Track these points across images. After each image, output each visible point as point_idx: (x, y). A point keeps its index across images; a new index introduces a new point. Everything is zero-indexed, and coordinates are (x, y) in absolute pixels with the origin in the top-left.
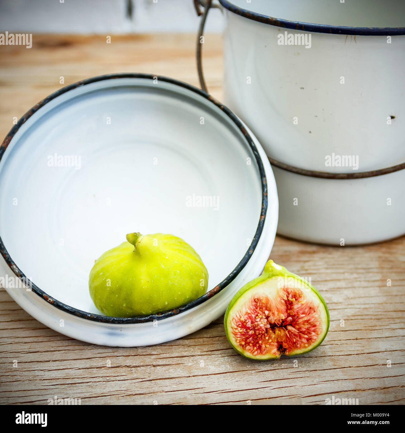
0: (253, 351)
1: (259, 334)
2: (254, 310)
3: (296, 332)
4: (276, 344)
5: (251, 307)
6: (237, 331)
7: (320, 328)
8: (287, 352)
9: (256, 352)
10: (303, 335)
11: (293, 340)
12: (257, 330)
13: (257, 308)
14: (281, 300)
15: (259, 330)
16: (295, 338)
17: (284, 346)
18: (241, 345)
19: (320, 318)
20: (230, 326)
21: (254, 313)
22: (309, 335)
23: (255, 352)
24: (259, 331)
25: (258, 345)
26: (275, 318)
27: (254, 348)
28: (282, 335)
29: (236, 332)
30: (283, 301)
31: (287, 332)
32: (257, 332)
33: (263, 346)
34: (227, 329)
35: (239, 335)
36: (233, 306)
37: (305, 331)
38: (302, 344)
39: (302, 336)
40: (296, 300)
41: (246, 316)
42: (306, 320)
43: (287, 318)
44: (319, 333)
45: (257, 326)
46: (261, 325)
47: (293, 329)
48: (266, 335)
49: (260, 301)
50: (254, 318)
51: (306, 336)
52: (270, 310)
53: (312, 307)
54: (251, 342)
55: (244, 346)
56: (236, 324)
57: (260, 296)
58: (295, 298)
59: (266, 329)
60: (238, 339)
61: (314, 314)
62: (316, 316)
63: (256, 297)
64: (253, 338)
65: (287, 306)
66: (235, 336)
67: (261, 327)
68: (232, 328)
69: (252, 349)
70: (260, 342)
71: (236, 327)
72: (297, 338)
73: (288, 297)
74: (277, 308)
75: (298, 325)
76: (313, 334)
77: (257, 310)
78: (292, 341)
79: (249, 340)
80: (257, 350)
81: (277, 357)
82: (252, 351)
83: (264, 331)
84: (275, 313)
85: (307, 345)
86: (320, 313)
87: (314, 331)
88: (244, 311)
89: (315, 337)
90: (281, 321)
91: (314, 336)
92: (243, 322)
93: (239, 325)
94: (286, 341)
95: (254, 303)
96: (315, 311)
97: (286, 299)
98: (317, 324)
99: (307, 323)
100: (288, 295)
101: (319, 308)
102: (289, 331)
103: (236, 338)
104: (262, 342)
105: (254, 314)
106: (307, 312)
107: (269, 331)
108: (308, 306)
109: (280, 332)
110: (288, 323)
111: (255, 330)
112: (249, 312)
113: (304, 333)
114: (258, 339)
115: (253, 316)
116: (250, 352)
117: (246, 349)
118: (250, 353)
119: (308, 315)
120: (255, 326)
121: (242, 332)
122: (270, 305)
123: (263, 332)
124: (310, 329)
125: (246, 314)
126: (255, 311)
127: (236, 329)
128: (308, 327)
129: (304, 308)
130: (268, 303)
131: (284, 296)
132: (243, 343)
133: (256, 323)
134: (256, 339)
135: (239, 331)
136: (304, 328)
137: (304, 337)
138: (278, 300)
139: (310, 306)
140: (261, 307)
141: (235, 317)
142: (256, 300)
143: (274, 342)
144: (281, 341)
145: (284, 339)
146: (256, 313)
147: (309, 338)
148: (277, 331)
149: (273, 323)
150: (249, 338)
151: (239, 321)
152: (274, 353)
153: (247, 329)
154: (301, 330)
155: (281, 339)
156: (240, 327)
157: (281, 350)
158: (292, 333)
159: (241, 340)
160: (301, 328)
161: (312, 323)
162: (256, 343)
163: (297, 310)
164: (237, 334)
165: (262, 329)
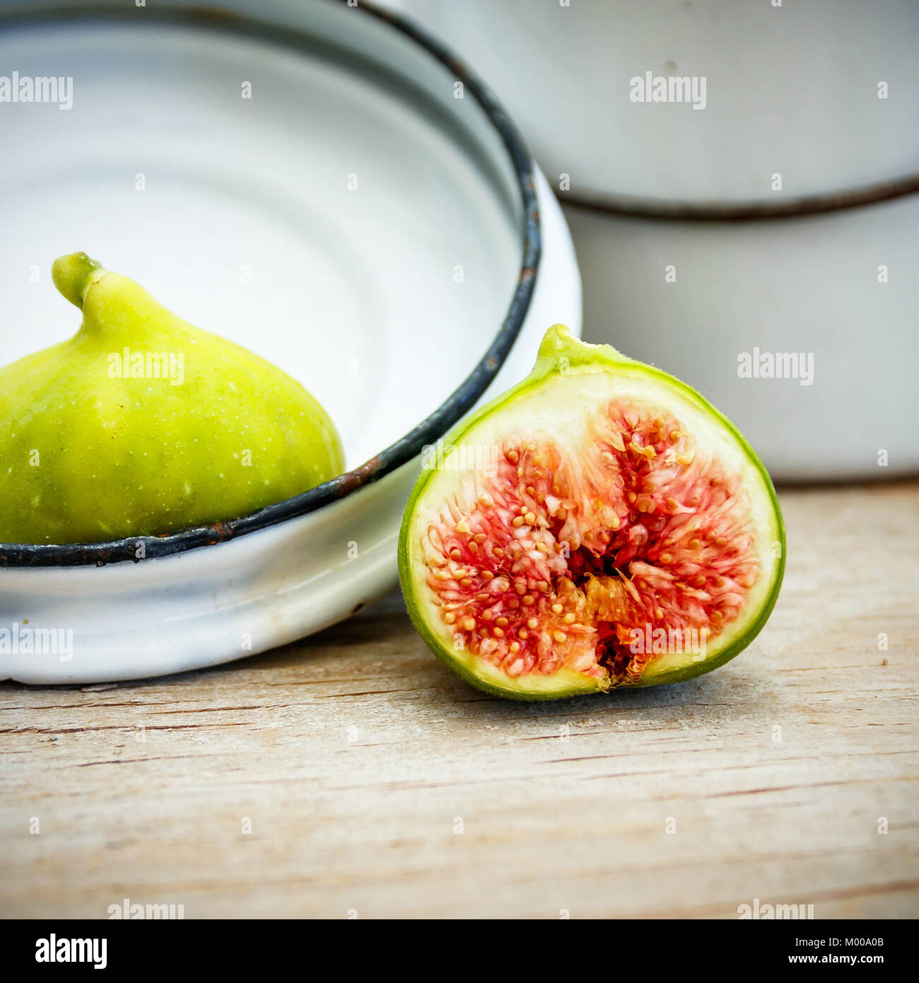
0: (509, 657)
1: (529, 592)
2: (506, 492)
3: (662, 579)
4: (591, 630)
5: (496, 482)
6: (444, 574)
7: (752, 559)
8: (632, 665)
9: (519, 662)
10: (691, 592)
11: (654, 612)
12: (518, 574)
13: (515, 486)
14: (604, 454)
15: (525, 573)
16: (661, 606)
17: (620, 637)
18: (463, 632)
19: (750, 521)
20: (419, 558)
21: (504, 503)
22: (713, 590)
23: (514, 660)
24: (527, 578)
25: (524, 634)
26: (585, 528)
27: (509, 644)
28: (612, 595)
29: (442, 580)
30: (611, 457)
31: (630, 585)
32: (521, 583)
33: (545, 638)
35: (454, 590)
36: (428, 483)
37: (696, 575)
39: (689, 594)
40: (659, 452)
41: (478, 517)
42: (697, 531)
43: (627, 528)
44: (750, 580)
45: (520, 559)
46: (535, 555)
47: (654, 570)
48: (553, 596)
49: (528, 457)
50: (505, 522)
51: (702, 595)
52: (561, 495)
53: (719, 478)
54: (499, 620)
55: (475, 637)
56: (440, 547)
57: (524, 438)
58: (653, 444)
59: (554, 575)
60: (451, 606)
61: (728, 504)
62: (737, 512)
63: (511, 445)
64: (507, 609)
65: (625, 475)
66: (439, 595)
67: (533, 563)
68: (427, 565)
69: (504, 651)
70: (533, 623)
71: (441, 560)
72: (669, 606)
73: (626, 441)
74: (592, 486)
75: (670, 553)
76: (729, 583)
77: (517, 493)
78: (651, 614)
79: (493, 614)
81: (597, 686)
82: (502, 659)
83: (544, 579)
84: (582, 505)
86: (750, 501)
87: (732, 574)
88: (470, 500)
89: (734, 599)
90: (606, 538)
91: (732, 591)
92: (468, 539)
93: (453, 548)
94: (627, 619)
95: (506, 468)
96: (731, 492)
97: (623, 449)
98: (741, 543)
99: (704, 544)
100: (627, 434)
101: (746, 485)
102: (637, 581)
103: (443, 605)
104: (541, 623)
105: (507, 508)
106: (702, 498)
107: (565, 585)
108: (705, 476)
109: (602, 588)
110: (632, 553)
111: (512, 576)
112: (488, 498)
113: (692, 581)
114: (525, 610)
115: (504, 515)
116: (496, 660)
117: (482, 651)
118: (497, 666)
119: (706, 509)
120: (510, 557)
121: (465, 577)
122: (565, 471)
123: (543, 585)
124: (714, 564)
125: (477, 509)
126: (508, 498)
127: (442, 567)
128: (706, 556)
129: (690, 484)
130: (558, 467)
131: (612, 439)
132: (470, 624)
133: (515, 546)
134: (519, 610)
135: (452, 574)
136: (694, 563)
137: (694, 599)
138: (592, 454)
139: (711, 476)
140: (529, 480)
141: (437, 522)
142: (513, 454)
143: (583, 624)
144: (610, 619)
145: (621, 611)
146: (512, 502)
147: (713, 600)
148: (594, 584)
149: (576, 549)
150: (490, 606)
151: (451, 533)
152: (585, 670)
153: (482, 566)
154: (682, 572)
155: (611, 612)
156: (455, 559)
157: (613, 664)
158: (649, 585)
159: (461, 613)
160: (682, 562)
161: (720, 540)
162: (519, 628)
163: (664, 491)
164: (447, 588)
165: (539, 573)
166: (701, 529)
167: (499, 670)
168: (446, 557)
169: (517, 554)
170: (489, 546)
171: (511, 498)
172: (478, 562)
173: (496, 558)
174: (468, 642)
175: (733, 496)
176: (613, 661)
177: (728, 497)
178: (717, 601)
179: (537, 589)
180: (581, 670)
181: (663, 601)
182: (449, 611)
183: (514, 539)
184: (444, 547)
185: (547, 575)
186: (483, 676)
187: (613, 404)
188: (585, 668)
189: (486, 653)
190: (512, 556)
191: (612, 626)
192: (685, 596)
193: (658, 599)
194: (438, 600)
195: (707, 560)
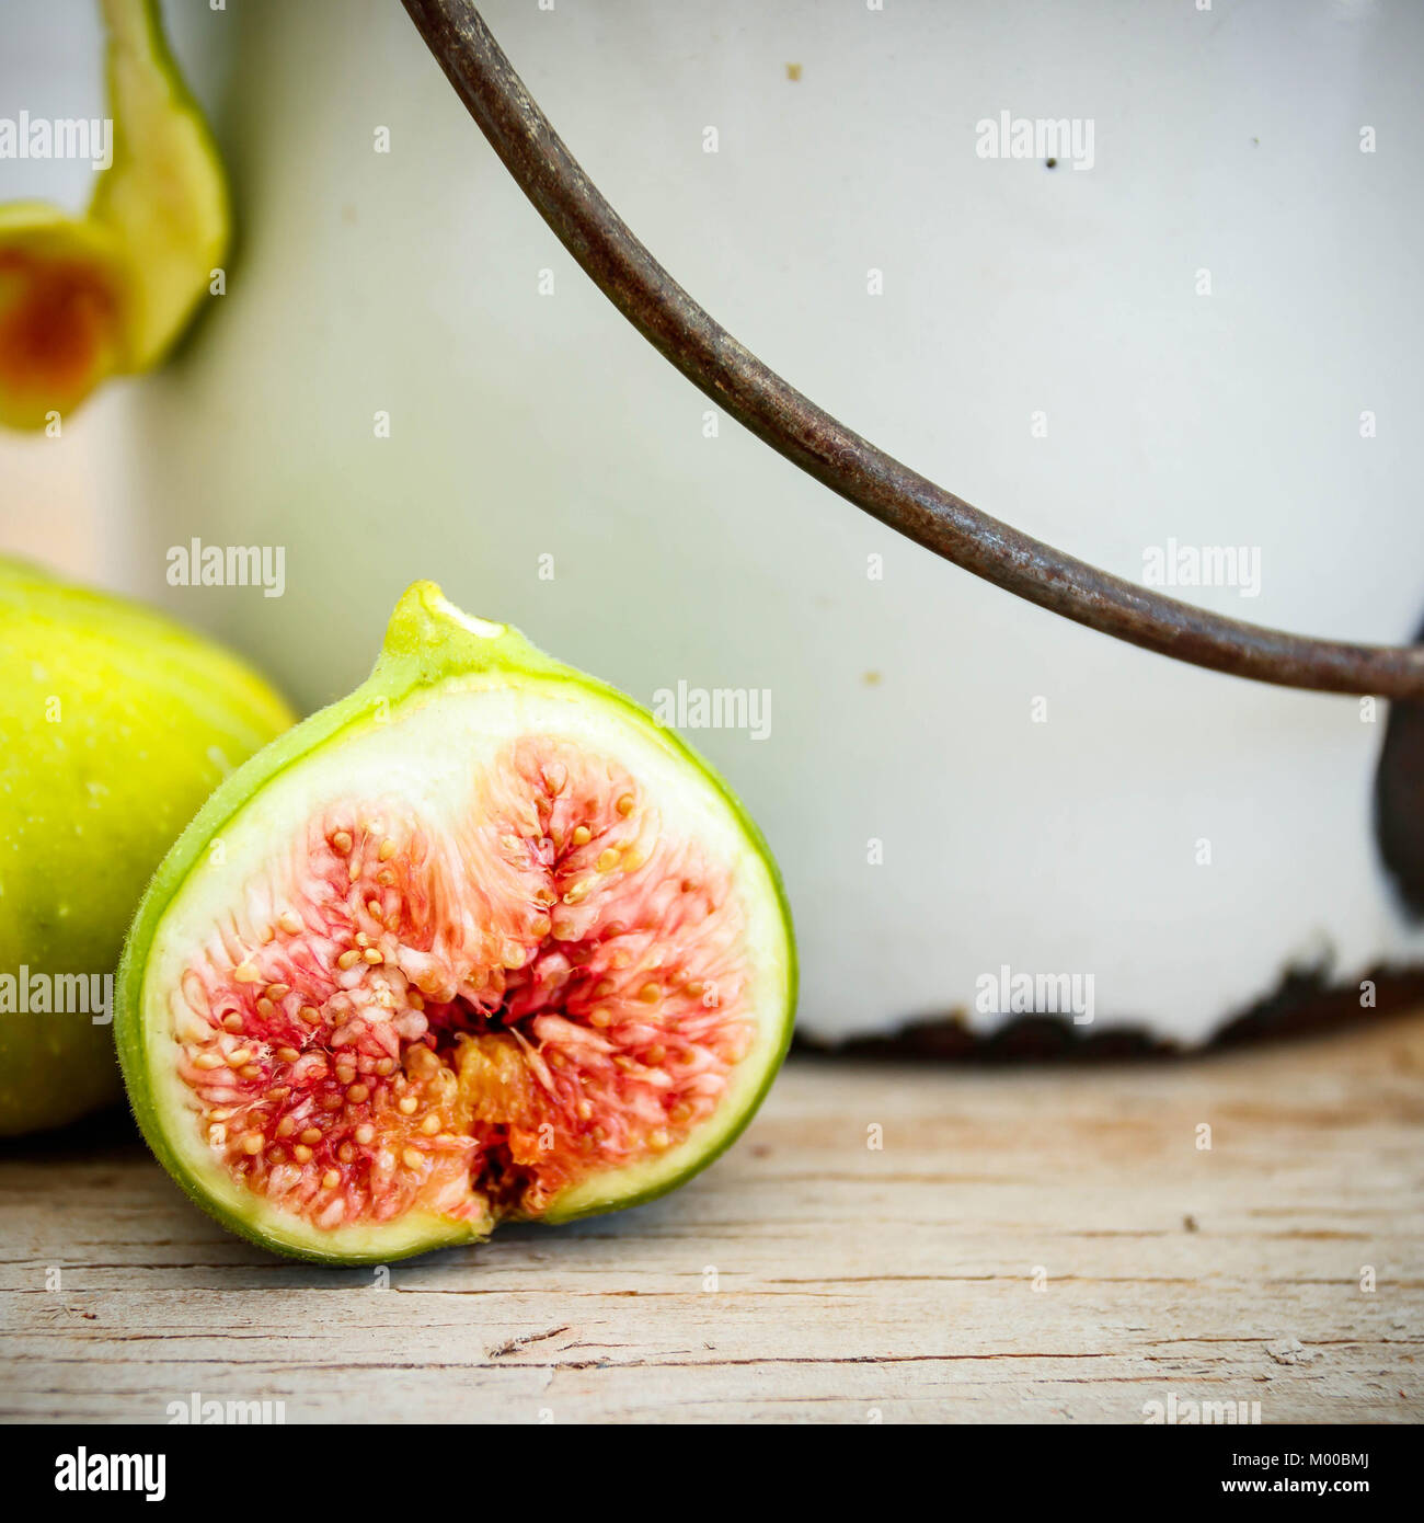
0: (322, 1195)
1: (359, 1078)
2: (326, 907)
3: (593, 1050)
4: (466, 1142)
5: (309, 889)
6: (211, 1059)
7: (747, 1015)
8: (533, 1195)
9: (338, 1205)
10: (639, 1072)
11: (577, 1110)
12: (343, 1049)
13: (344, 896)
14: (504, 838)
15: (355, 1047)
16: (588, 1096)
17: (515, 1150)
18: (240, 1158)
19: (744, 951)
20: (164, 1028)
21: (323, 928)
22: (678, 1069)
23: (329, 1201)
24: (358, 1054)
25: (347, 1154)
26: (464, 966)
27: (321, 1174)
28: (504, 1078)
29: (207, 1069)
31: (535, 1059)
32: (347, 1062)
33: (386, 1161)
34: (142, 1051)
35: (227, 1086)
36: (183, 889)
37: (651, 1044)
38: (636, 1137)
39: (636, 1077)
41: (275, 953)
42: (657, 971)
43: (536, 962)
44: (739, 1050)
45: (347, 1024)
46: (375, 1015)
47: (578, 1034)
48: (401, 1083)
49: (369, 843)
50: (324, 961)
51: (659, 1078)
53: (697, 878)
54: (305, 1132)
55: (260, 1165)
56: (204, 1009)
57: (363, 808)
59: (405, 1043)
60: (221, 1115)
61: (710, 923)
62: (724, 937)
63: (340, 822)
64: (320, 1109)
66: (199, 1094)
67: (370, 1029)
68: (178, 1041)
69: (312, 1187)
70: (365, 1133)
71: (206, 1032)
72: (600, 1095)
73: (544, 813)
74: (480, 895)
75: (608, 1008)
76: (703, 1057)
77: (345, 909)
78: (571, 1112)
79: (295, 1123)
80: (342, 1189)
81: (470, 1234)
82: (309, 1200)
83: (388, 1055)
85: (662, 1138)
86: (746, 917)
87: (707, 1041)
88: (259, 921)
89: (710, 1083)
90: (502, 982)
91: (708, 1070)
92: (257, 992)
93: (228, 1012)
94: (528, 1120)
95: (327, 862)
96: (717, 902)
97: (536, 828)
98: (729, 990)
99: (665, 990)
100: (546, 802)
101: (740, 889)
102: (548, 1053)
103: (206, 1113)
104: (378, 1133)
105: (329, 936)
106: (667, 912)
107: (421, 1059)
108: (675, 874)
109: (487, 1063)
110: (540, 1000)
111: (331, 1054)
112: (294, 919)
113: (643, 1055)
114: (351, 1110)
115: (324, 949)
116: (297, 1204)
117: (272, 1189)
118: (299, 1212)
119: (674, 931)
120: (329, 1021)
121: (248, 1064)
123: (385, 1065)
124: (681, 1025)
125: (273, 938)
126: (331, 920)
127: (206, 1043)
128: (669, 1012)
129: (648, 889)
130: (419, 862)
131: (519, 813)
132: (254, 1143)
133: (339, 1003)
134: (339, 1112)
135: (225, 1058)
136: (647, 1024)
137: (644, 1084)
138: (484, 840)
139: (684, 875)
140: (369, 886)
141: (199, 963)
142: (342, 838)
143: (455, 1133)
144: (499, 1120)
145: (518, 1106)
146: (338, 925)
147: (676, 1085)
148: (474, 1057)
149: (449, 1000)
150: (291, 1108)
151: (225, 985)
152: (452, 1210)
153: (280, 1040)
154: (627, 1039)
155: (500, 1106)
156: (232, 1031)
157: (496, 1190)
158: (569, 1060)
159: (239, 1125)
160: (628, 1022)
161: (694, 986)
162: (340, 1142)
163: (603, 903)
164: (215, 1081)
165: (380, 1046)
166: (664, 966)
167: (302, 1219)
168: (214, 1027)
169: (343, 1017)
170: (293, 1005)
171: (335, 918)
172: (271, 1034)
173: (306, 1027)
174: (250, 1171)
175: (721, 908)
176: (497, 1182)
177: (711, 910)
178: (684, 1086)
179: (374, 1073)
180: (444, 1210)
181: (592, 1090)
182: (216, 1123)
183: (338, 990)
184: (211, 1010)
185: (394, 1047)
186: (270, 1231)
187: (523, 744)
188: (451, 1207)
189: (279, 1192)
190: (334, 1019)
191: (502, 1129)
192: (630, 1080)
193: (583, 1086)
194: (199, 1103)
195: (670, 1019)
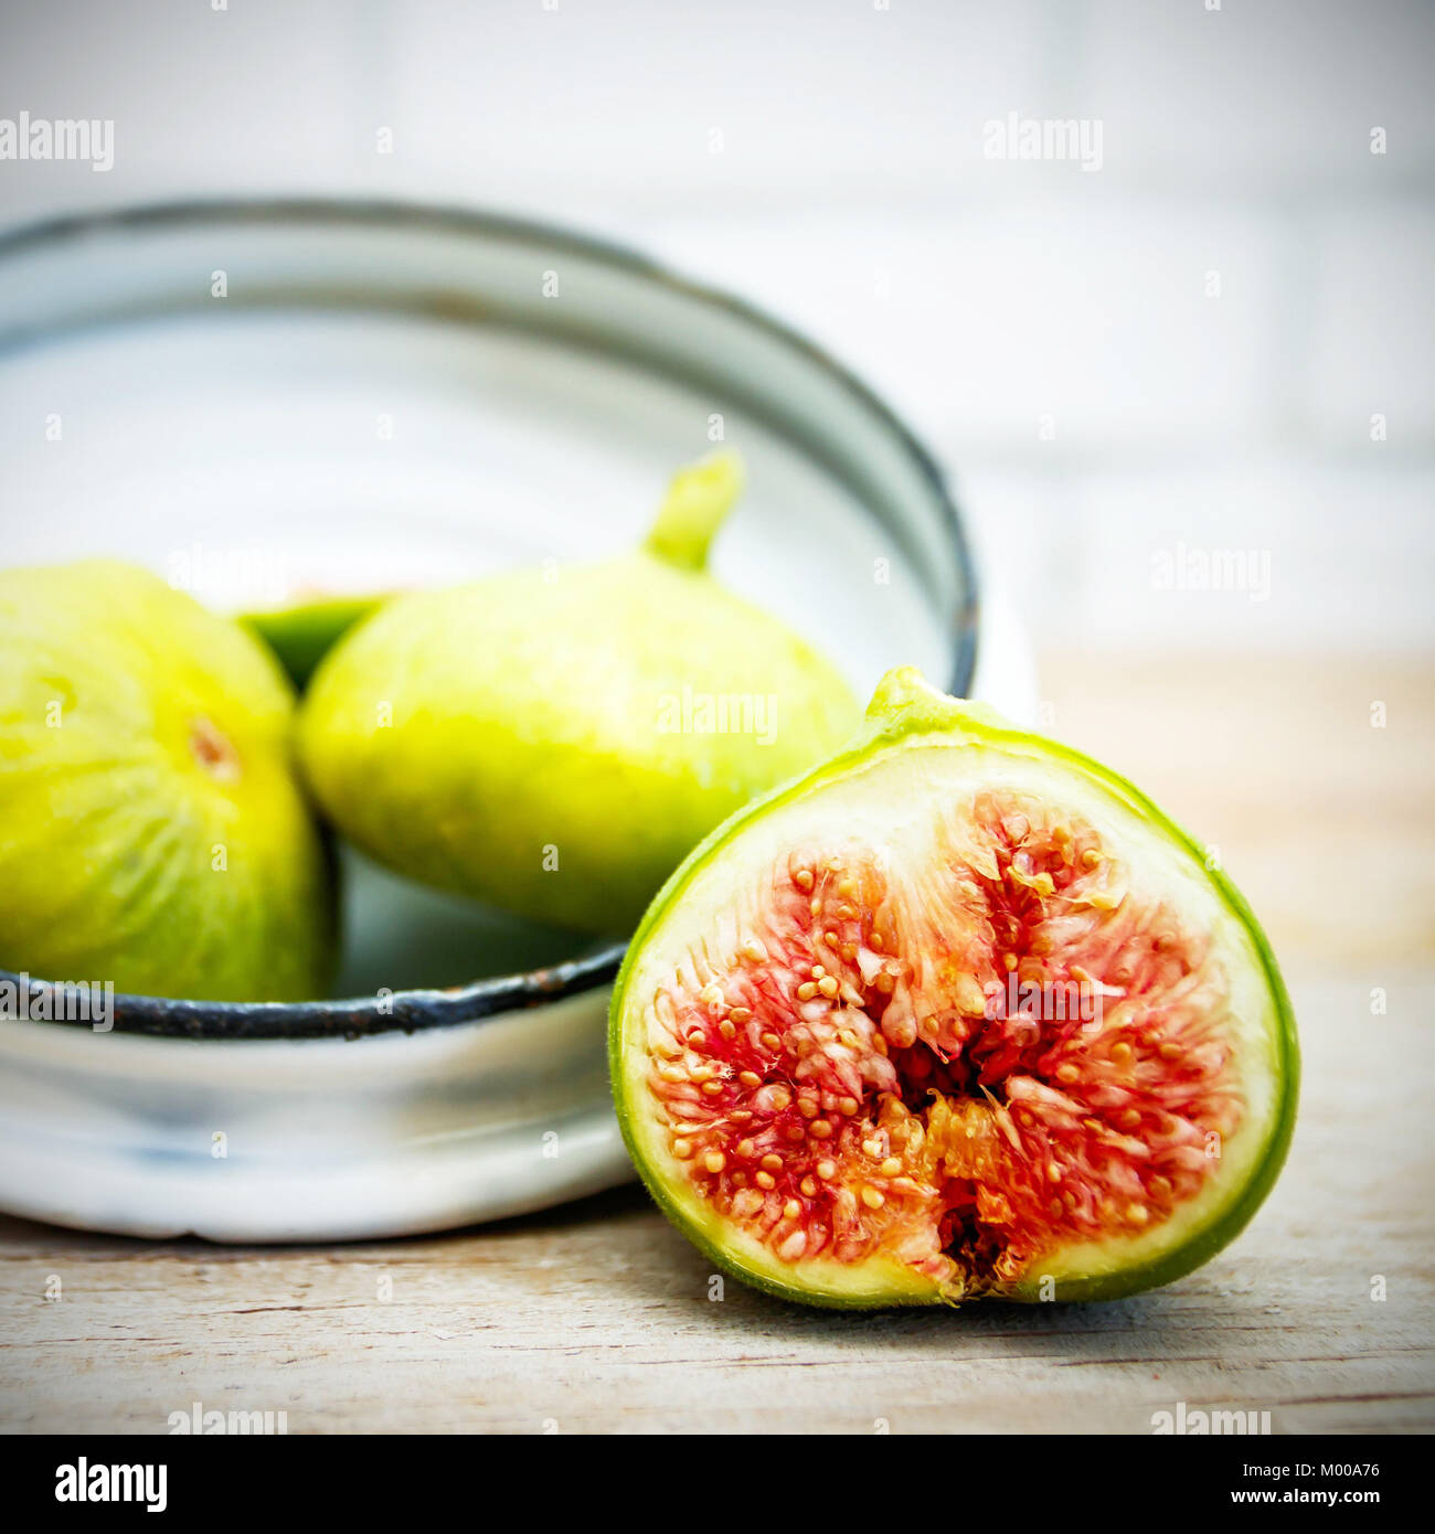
0: (782, 1226)
1: (822, 1114)
2: (789, 939)
3: (1060, 1110)
4: (929, 1191)
5: (773, 920)
6: (676, 1071)
7: (1230, 1088)
8: (1003, 1261)
9: (799, 1237)
10: (1112, 1138)
11: (1045, 1170)
12: (805, 1082)
13: (806, 930)
14: (962, 884)
15: (817, 1082)
16: (1058, 1159)
17: (983, 1209)
18: (704, 1176)
19: (1228, 1017)
20: (638, 1041)
21: (784, 958)
22: (1155, 1138)
23: (789, 1232)
24: (820, 1089)
25: (808, 1187)
26: (925, 1009)
28: (970, 1133)
29: (672, 1082)
30: (974, 890)
31: (1003, 1116)
32: (809, 1098)
33: (847, 1197)
34: (618, 1060)
35: (691, 1101)
37: (1122, 1108)
38: (1109, 1206)
39: (1108, 1143)
40: (1060, 885)
41: (741, 978)
42: (1126, 1030)
44: (1226, 1125)
45: (809, 1055)
46: (835, 1051)
47: (1048, 1094)
48: (866, 1125)
49: (830, 882)
50: (785, 990)
51: (1134, 1146)
52: (886, 950)
53: (1167, 937)
54: (767, 1158)
55: (724, 1185)
56: (671, 1024)
57: (826, 850)
58: (1051, 871)
59: (870, 1087)
60: (686, 1128)
61: (1185, 985)
62: (1201, 999)
63: (803, 861)
64: (782, 1144)
65: (998, 922)
66: (667, 1107)
67: (832, 1065)
68: (650, 1054)
69: (773, 1215)
70: (827, 1168)
71: (674, 1048)
72: (1070, 1158)
73: (1003, 863)
74: (938, 936)
75: (1077, 1064)
76: (1183, 1128)
77: (807, 942)
78: (1038, 1171)
79: (756, 1147)
80: (803, 1221)
81: (936, 1294)
82: (770, 1229)
83: (850, 1094)
84: (920, 967)
85: (1139, 1213)
86: (1228, 982)
87: (1190, 1112)
88: (725, 949)
89: (1193, 1158)
90: (962, 1029)
91: (1189, 1142)
92: (721, 1013)
93: (693, 1029)
94: (995, 1178)
95: (790, 898)
96: (1191, 964)
97: (996, 876)
98: (1205, 1055)
99: (1137, 1053)
100: (1005, 851)
101: (1219, 953)
102: (1016, 1110)
103: (672, 1125)
104: (840, 1169)
105: (790, 966)
106: (1138, 969)
107: (890, 1108)
108: (1144, 933)
109: (955, 1118)
110: (1012, 1060)
111: (795, 1085)
112: (758, 948)
113: (1111, 1117)
114: (813, 1144)
115: (784, 978)
116: (758, 1230)
117: (735, 1211)
118: (762, 1240)
119: (1143, 991)
120: (791, 1051)
121: (711, 1080)
122: (893, 910)
123: (850, 1104)
124: (1156, 1091)
125: (739, 965)
126: (792, 951)
127: (676, 1058)
128: (1142, 1076)
129: (1115, 944)
130: (881, 901)
131: (977, 858)
132: (715, 1161)
133: (800, 1033)
134: (801, 1146)
135: (688, 1073)
136: (1119, 1086)
137: (1119, 1153)
138: (941, 882)
139: (1154, 932)
140: (829, 921)
141: (670, 983)
142: (805, 875)
143: (915, 1180)
144: (965, 1175)
145: (984, 1162)
146: (799, 958)
147: (1153, 1156)
148: (941, 1110)
149: (909, 1045)
150: (754, 1133)
151: (692, 1004)
152: (917, 1263)
153: (741, 1063)
154: (1097, 1100)
155: (966, 1162)
156: (695, 1047)
157: (972, 1256)
158: (1038, 1119)
159: (701, 1140)
160: (1098, 1082)
161: (1167, 1047)
162: (801, 1176)
163: (1068, 955)
164: (679, 1095)
165: (840, 1082)
166: (1134, 1025)
167: (764, 1248)
168: (681, 1043)
169: (804, 1048)
170: (755, 1028)
171: (797, 950)
172: (735, 1055)
173: (766, 1052)
174: (712, 1192)
175: (1196, 971)
176: (973, 1250)
177: (1186, 971)
178: (1162, 1159)
179: (838, 1111)
180: (907, 1261)
181: (1060, 1151)
182: (682, 1136)
183: (799, 1021)
184: (678, 1026)
185: (856, 1086)
186: (734, 1255)
187: (982, 800)
188: (915, 1259)
189: (741, 1215)
190: (796, 1049)
191: (971, 1186)
192: (1102, 1145)
193: (1052, 1147)
194: (665, 1116)
195: (1141, 1082)
